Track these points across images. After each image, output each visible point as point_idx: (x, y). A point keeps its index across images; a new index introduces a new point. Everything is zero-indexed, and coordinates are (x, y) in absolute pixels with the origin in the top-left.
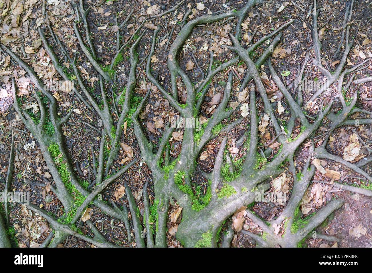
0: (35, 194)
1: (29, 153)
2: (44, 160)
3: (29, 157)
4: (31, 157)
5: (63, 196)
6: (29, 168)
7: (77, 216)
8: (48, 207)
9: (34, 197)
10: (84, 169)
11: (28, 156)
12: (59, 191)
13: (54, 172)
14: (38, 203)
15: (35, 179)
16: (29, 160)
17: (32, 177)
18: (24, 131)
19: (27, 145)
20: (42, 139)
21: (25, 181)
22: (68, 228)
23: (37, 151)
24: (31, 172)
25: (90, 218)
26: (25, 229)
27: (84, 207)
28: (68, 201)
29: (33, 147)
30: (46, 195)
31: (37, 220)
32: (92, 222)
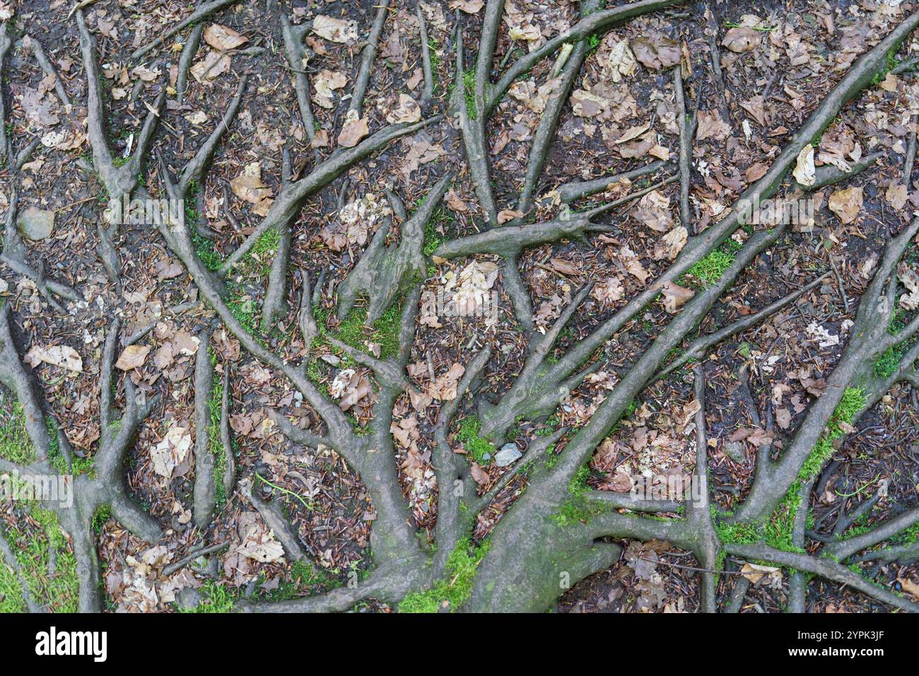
0: (728, 411)
1: (805, 343)
2: (818, 395)
3: (796, 348)
4: (800, 352)
5: (770, 492)
6: (773, 360)
7: (747, 553)
8: (719, 460)
9: (721, 411)
10: (832, 490)
11: (799, 343)
12: (777, 476)
13: (810, 438)
14: (712, 429)
15: (758, 391)
16: (788, 350)
17: (758, 382)
18: (848, 299)
19: (821, 328)
20: (861, 361)
21: (742, 369)
22: (716, 549)
23: (820, 358)
24: (767, 371)
25: (754, 582)
26: (647, 432)
27: (777, 559)
28: (764, 510)
29: (822, 345)
30: (741, 441)
31: (679, 451)
32: (748, 593)
